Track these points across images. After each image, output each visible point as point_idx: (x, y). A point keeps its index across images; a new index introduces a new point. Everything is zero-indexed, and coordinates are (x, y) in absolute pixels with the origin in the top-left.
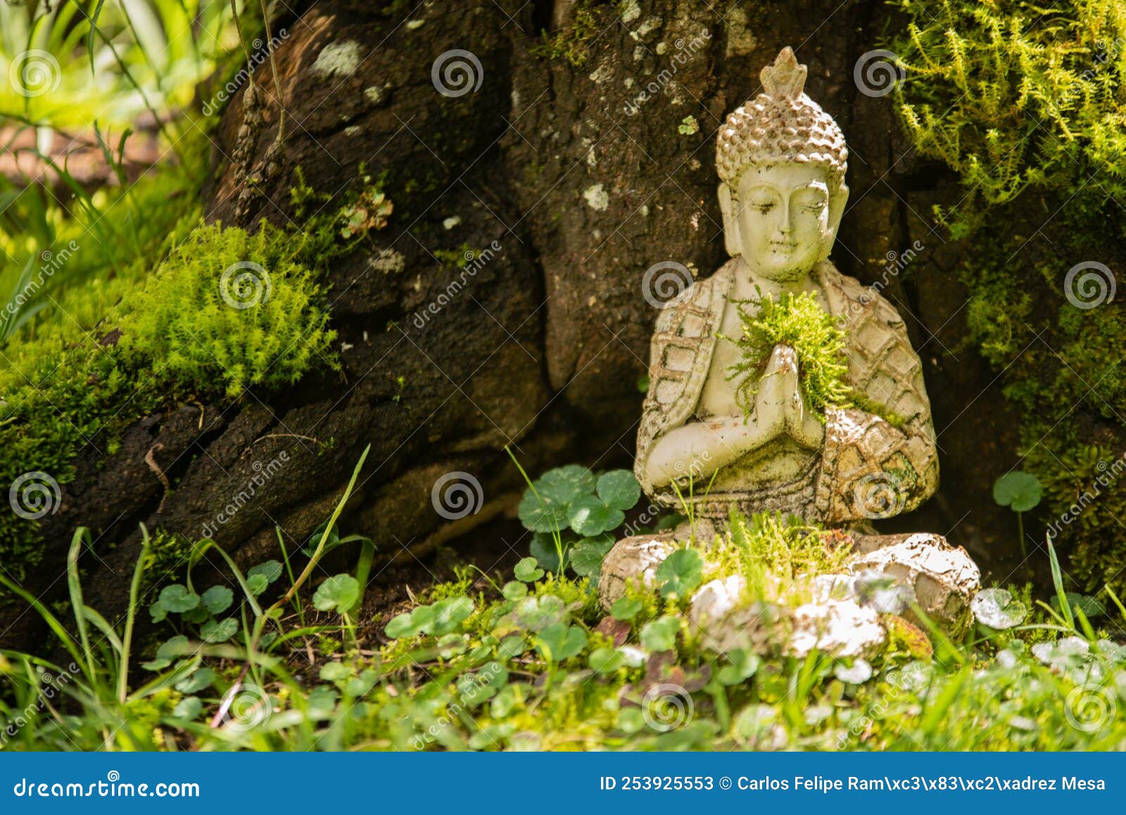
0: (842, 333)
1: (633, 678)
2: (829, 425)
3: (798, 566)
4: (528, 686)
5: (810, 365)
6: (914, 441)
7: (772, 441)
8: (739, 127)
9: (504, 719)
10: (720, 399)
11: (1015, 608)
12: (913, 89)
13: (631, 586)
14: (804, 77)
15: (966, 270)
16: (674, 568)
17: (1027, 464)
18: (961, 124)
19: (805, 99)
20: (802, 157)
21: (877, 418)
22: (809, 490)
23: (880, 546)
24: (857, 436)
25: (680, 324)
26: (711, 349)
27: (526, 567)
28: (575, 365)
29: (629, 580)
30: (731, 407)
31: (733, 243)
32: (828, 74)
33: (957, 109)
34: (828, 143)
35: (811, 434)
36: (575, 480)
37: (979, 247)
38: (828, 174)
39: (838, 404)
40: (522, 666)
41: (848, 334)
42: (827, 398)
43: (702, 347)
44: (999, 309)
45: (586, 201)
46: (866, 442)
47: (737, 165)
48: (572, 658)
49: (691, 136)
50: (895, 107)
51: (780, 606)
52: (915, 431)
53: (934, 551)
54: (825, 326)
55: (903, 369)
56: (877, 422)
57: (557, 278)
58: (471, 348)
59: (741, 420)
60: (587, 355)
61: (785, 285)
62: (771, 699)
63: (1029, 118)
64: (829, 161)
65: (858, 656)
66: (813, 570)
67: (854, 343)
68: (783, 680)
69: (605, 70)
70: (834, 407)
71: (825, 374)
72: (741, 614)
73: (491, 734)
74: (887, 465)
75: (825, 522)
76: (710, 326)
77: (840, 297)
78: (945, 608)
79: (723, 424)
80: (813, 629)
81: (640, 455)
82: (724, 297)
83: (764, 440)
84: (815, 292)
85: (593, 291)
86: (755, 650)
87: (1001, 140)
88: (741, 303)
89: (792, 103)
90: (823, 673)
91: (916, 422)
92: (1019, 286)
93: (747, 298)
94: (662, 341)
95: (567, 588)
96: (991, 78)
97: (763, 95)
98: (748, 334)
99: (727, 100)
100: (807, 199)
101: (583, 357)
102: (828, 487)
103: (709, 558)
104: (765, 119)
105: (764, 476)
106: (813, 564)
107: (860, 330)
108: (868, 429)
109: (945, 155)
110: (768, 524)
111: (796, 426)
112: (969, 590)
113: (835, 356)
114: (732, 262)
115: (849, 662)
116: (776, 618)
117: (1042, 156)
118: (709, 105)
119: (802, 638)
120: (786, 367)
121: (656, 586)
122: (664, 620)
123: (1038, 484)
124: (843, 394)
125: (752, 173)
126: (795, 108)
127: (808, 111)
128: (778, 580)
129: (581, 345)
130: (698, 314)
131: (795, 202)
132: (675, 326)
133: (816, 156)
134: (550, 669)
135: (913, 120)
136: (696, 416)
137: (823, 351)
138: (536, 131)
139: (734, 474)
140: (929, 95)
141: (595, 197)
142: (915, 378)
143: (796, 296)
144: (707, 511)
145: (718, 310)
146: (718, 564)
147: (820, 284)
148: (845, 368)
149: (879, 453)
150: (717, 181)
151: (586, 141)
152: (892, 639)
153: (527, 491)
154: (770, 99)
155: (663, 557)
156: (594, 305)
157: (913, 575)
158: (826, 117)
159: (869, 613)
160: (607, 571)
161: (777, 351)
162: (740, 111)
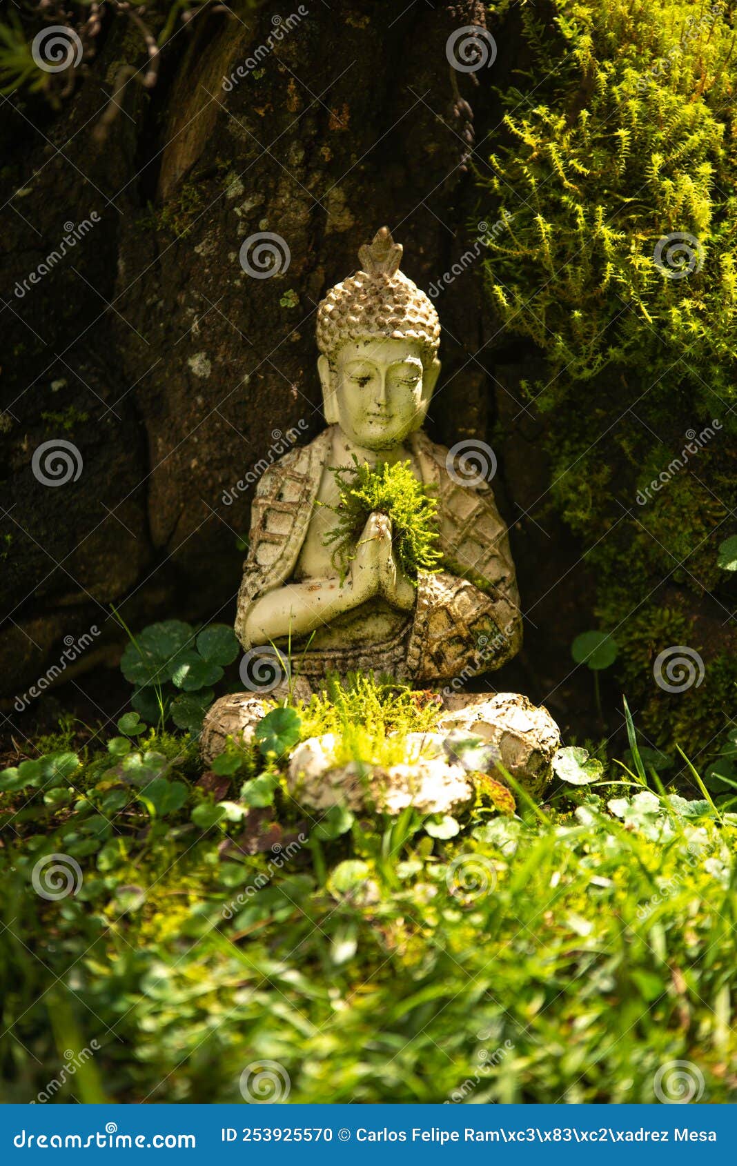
0: (434, 501)
1: (233, 832)
2: (421, 589)
3: (390, 724)
4: (131, 839)
5: (404, 532)
6: (500, 604)
7: (365, 603)
8: (338, 302)
9: (109, 872)
10: (317, 561)
11: (593, 765)
12: (502, 268)
13: (232, 743)
14: (400, 256)
15: (549, 439)
16: (273, 727)
17: (603, 624)
18: (547, 303)
19: (400, 276)
20: (398, 334)
21: (465, 583)
22: (401, 649)
23: (467, 704)
24: (447, 600)
25: (280, 489)
26: (309, 514)
27: (129, 721)
28: (176, 523)
29: (230, 737)
30: (327, 569)
31: (332, 412)
32: (422, 251)
33: (544, 289)
34: (423, 321)
35: (404, 597)
36: (176, 635)
37: (562, 419)
38: (422, 349)
39: (429, 569)
40: (126, 818)
41: (439, 502)
42: (419, 563)
43: (300, 512)
44: (580, 478)
45: (190, 368)
46: (456, 605)
47: (336, 339)
48: (174, 812)
49: (291, 309)
50: (485, 285)
51: (375, 766)
52: (501, 593)
53: (517, 710)
54: (417, 495)
55: (491, 536)
56: (466, 586)
57: (160, 440)
58: (76, 507)
59: (337, 582)
60: (188, 515)
61: (380, 453)
62: (365, 854)
63: (611, 299)
64: (423, 338)
65: (446, 814)
66: (404, 729)
67: (445, 510)
68: (377, 837)
69: (209, 243)
70: (426, 571)
71: (417, 541)
72: (338, 772)
73: (95, 887)
74: (475, 627)
75: (415, 681)
76: (309, 492)
77: (432, 467)
78: (528, 765)
79: (320, 586)
80: (405, 787)
81: (240, 615)
82: (322, 463)
83: (358, 601)
84: (409, 462)
85: (196, 454)
86: (350, 808)
87: (584, 319)
88: (339, 471)
89: (389, 280)
90: (415, 829)
91: (502, 586)
92: (599, 457)
93: (344, 465)
94: (262, 505)
95: (168, 742)
96: (576, 262)
97: (361, 273)
98: (345, 501)
99: (326, 275)
100: (402, 373)
101: (184, 516)
102: (419, 647)
103: (306, 717)
104: (363, 296)
105: (358, 635)
106: (403, 721)
107: (451, 498)
108: (457, 593)
109: (532, 332)
110: (361, 683)
111: (390, 589)
112: (550, 748)
113: (426, 523)
114: (330, 430)
115: (438, 819)
116: (371, 777)
117: (622, 335)
118: (309, 279)
119: (395, 796)
120: (381, 534)
121: (255, 742)
122: (262, 777)
123: (613, 644)
124: (435, 559)
125: (351, 346)
126: (391, 285)
127: (403, 289)
128: (371, 739)
129: (182, 505)
130: (297, 480)
131: (391, 376)
132: (274, 491)
133: (412, 333)
134: (153, 823)
135: (503, 299)
136: (296, 577)
137: (416, 518)
138: (141, 299)
139: (329, 633)
140: (517, 275)
141: (198, 364)
142: (501, 543)
143: (391, 466)
144: (303, 668)
145: (316, 476)
146: (314, 722)
147: (413, 453)
148: (437, 535)
149: (467, 616)
150: (316, 352)
151: (190, 311)
152: (478, 794)
153: (129, 644)
154: (368, 276)
155: (263, 714)
156: (197, 467)
157: (498, 733)
158: (421, 294)
159: (458, 771)
160: (208, 727)
161: (373, 518)
162: (339, 286)
